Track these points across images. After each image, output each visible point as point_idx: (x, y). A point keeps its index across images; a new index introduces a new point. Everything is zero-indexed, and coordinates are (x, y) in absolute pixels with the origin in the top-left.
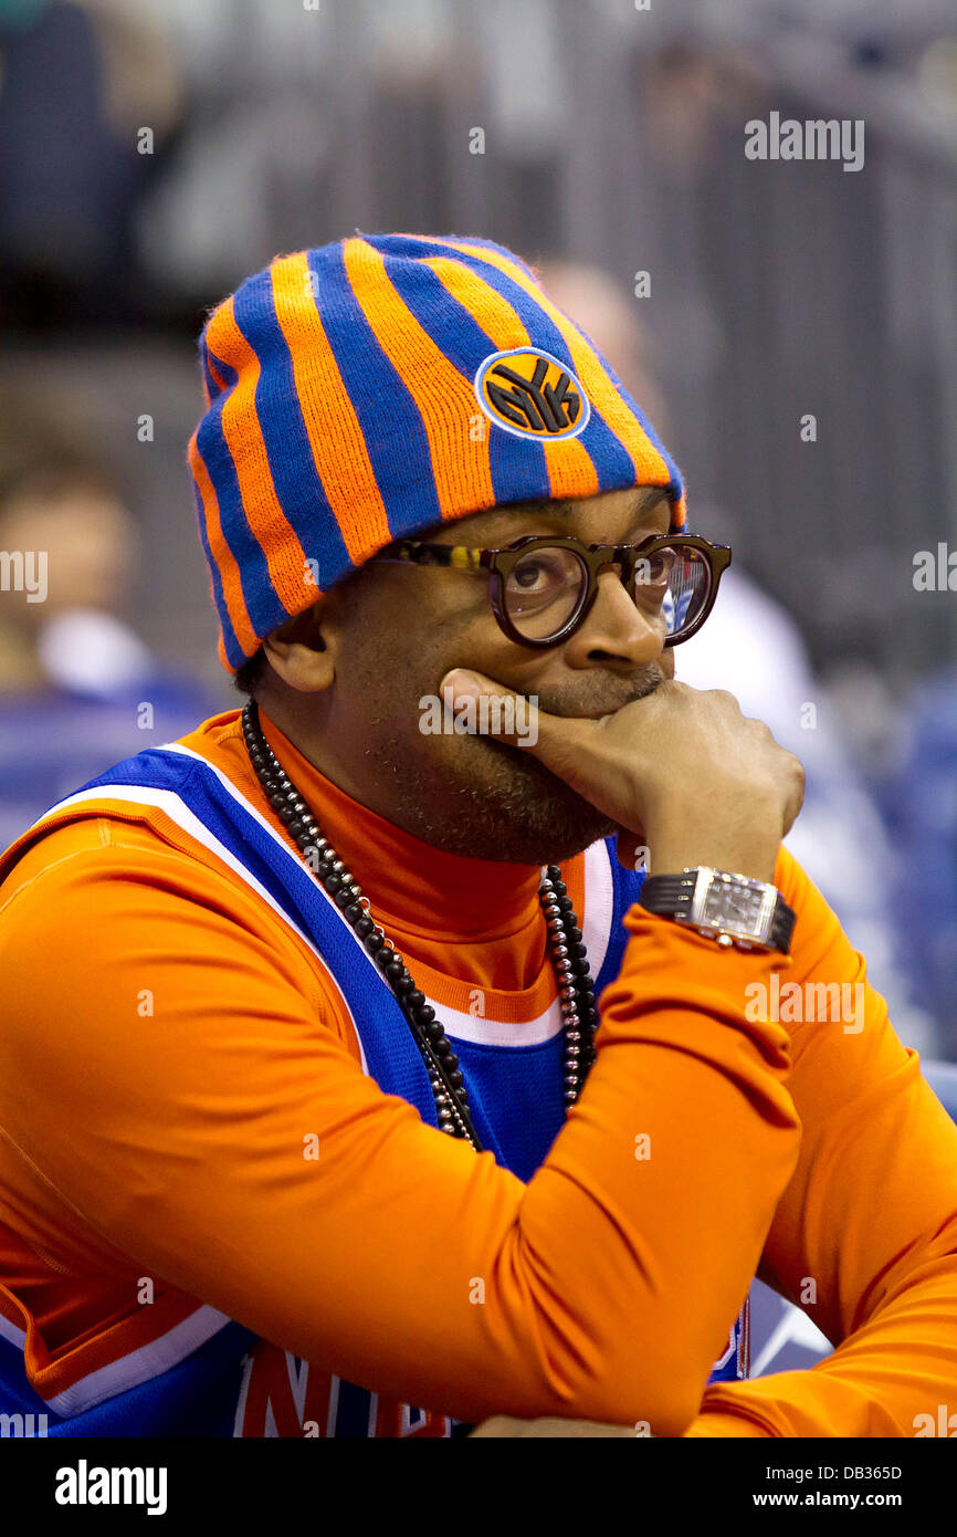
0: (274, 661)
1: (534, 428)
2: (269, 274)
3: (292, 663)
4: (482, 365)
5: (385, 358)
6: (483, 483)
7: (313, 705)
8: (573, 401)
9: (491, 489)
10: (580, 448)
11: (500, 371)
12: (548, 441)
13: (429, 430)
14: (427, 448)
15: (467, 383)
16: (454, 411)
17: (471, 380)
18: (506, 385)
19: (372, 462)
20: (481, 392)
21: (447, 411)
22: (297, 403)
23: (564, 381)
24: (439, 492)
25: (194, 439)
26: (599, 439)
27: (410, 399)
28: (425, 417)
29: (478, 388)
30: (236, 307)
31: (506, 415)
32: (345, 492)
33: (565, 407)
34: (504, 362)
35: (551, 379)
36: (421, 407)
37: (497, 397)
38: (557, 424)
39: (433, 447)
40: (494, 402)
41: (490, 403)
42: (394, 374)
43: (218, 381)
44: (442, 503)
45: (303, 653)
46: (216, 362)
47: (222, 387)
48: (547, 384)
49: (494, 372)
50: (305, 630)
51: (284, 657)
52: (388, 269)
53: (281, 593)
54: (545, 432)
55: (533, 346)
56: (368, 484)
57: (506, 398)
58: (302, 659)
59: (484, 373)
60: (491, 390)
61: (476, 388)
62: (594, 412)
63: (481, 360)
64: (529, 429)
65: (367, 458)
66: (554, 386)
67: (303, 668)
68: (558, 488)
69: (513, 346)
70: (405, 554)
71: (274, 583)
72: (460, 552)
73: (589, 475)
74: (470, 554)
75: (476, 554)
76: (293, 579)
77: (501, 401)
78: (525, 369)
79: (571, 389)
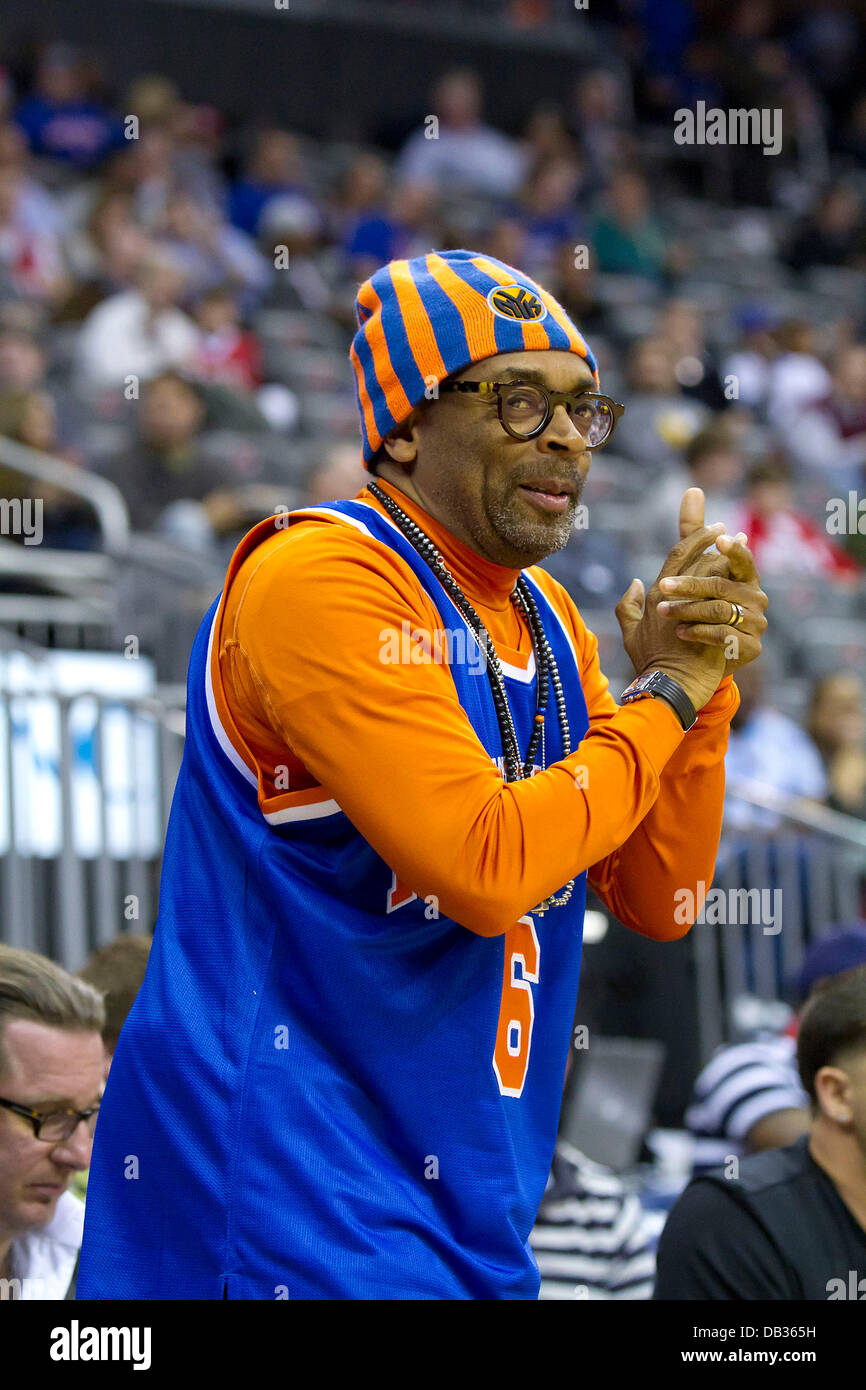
0: (388, 448)
1: (517, 317)
3: (397, 448)
4: (491, 291)
5: (443, 292)
6: (491, 343)
7: (408, 468)
8: (538, 308)
9: (495, 345)
10: (541, 328)
11: (500, 294)
12: (523, 322)
13: (464, 321)
14: (463, 329)
15: (484, 298)
16: (477, 310)
17: (486, 297)
18: (504, 299)
19: (436, 338)
20: (491, 303)
21: (473, 313)
22: (400, 316)
23: (534, 300)
24: (470, 348)
26: (550, 327)
27: (455, 307)
28: (461, 314)
30: (372, 282)
31: (503, 311)
32: (423, 355)
33: (534, 310)
34: (503, 290)
35: (527, 298)
36: (459, 310)
37: (496, 302)
38: (529, 315)
39: (466, 328)
40: (497, 306)
41: (495, 307)
42: (448, 298)
44: (471, 355)
45: (401, 442)
46: (362, 306)
47: (366, 317)
48: (525, 300)
49: (498, 293)
50: (403, 432)
51: (393, 446)
53: (392, 412)
54: (523, 319)
55: (517, 285)
56: (433, 348)
57: (503, 305)
58: (402, 446)
59: (493, 294)
60: (496, 301)
61: (488, 300)
62: (548, 313)
63: (490, 289)
64: (514, 317)
65: (434, 337)
66: (528, 301)
67: (402, 450)
68: (528, 344)
69: (508, 284)
70: (456, 387)
71: (389, 407)
72: (483, 385)
73: (544, 339)
74: (488, 385)
75: (491, 385)
76: (398, 403)
77: (501, 306)
78: (514, 294)
79: (537, 303)
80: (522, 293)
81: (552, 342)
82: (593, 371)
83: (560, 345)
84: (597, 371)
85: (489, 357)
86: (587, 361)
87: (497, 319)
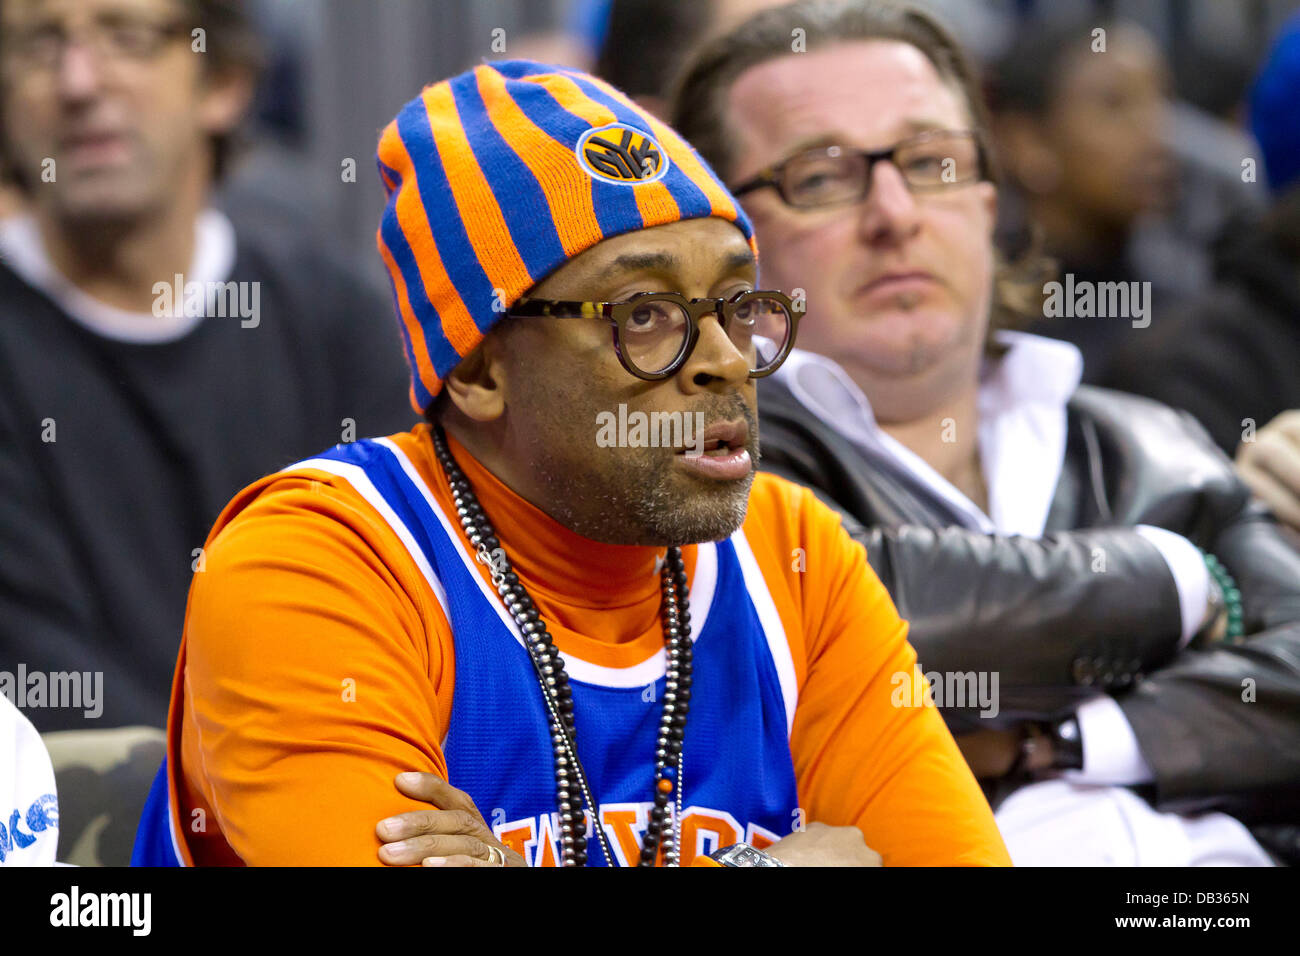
0: (455, 397)
1: (625, 177)
2: (422, 100)
3: (471, 399)
4: (581, 139)
5: (509, 148)
6: (591, 223)
7: (493, 431)
8: (655, 156)
9: (598, 227)
10: (662, 187)
11: (595, 141)
12: (636, 185)
13: (547, 192)
14: (546, 208)
15: (570, 152)
16: (563, 175)
17: (572, 147)
18: (601, 150)
19: (508, 225)
20: (582, 157)
21: (558, 176)
22: (449, 191)
23: (646, 143)
24: (561, 238)
25: (379, 233)
26: (677, 185)
27: (529, 173)
28: (542, 184)
29: (579, 154)
30: (399, 126)
31: (602, 170)
32: (491, 252)
33: (648, 160)
34: (598, 135)
35: (636, 142)
36: (538, 177)
37: (591, 157)
38: (642, 172)
39: (551, 204)
40: (592, 162)
41: (589, 164)
42: (516, 157)
43: (390, 184)
44: (564, 245)
45: (478, 390)
46: (386, 169)
47: (394, 189)
48: (633, 147)
49: (591, 142)
50: (476, 372)
51: (463, 394)
52: (507, 87)
53: (453, 342)
54: (634, 178)
55: (620, 122)
56: (506, 242)
57: (601, 159)
58: (478, 395)
59: (582, 143)
60: (589, 155)
61: (578, 155)
62: (672, 163)
63: (579, 135)
64: (621, 178)
65: (504, 223)
66: (638, 147)
67: (478, 402)
68: (647, 217)
69: (604, 123)
70: (547, 310)
71: (446, 334)
72: (588, 306)
73: (671, 207)
74: (595, 307)
75: (600, 307)
76: (459, 325)
77: (597, 161)
78: (615, 138)
79: (652, 148)
80: (627, 136)
81: (682, 210)
82: (747, 238)
83: (696, 210)
84: (753, 238)
85: (591, 247)
86: (738, 225)
87: (595, 184)
